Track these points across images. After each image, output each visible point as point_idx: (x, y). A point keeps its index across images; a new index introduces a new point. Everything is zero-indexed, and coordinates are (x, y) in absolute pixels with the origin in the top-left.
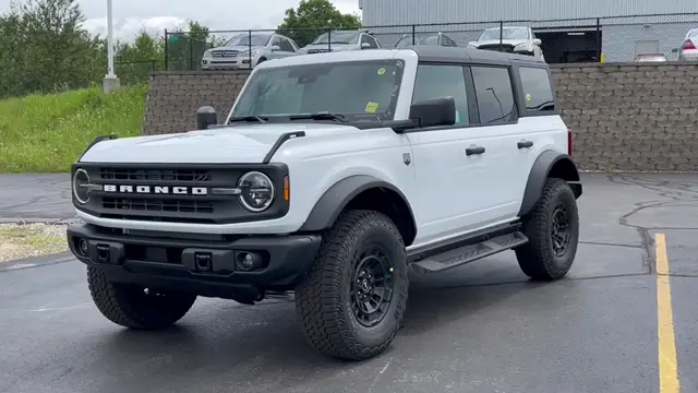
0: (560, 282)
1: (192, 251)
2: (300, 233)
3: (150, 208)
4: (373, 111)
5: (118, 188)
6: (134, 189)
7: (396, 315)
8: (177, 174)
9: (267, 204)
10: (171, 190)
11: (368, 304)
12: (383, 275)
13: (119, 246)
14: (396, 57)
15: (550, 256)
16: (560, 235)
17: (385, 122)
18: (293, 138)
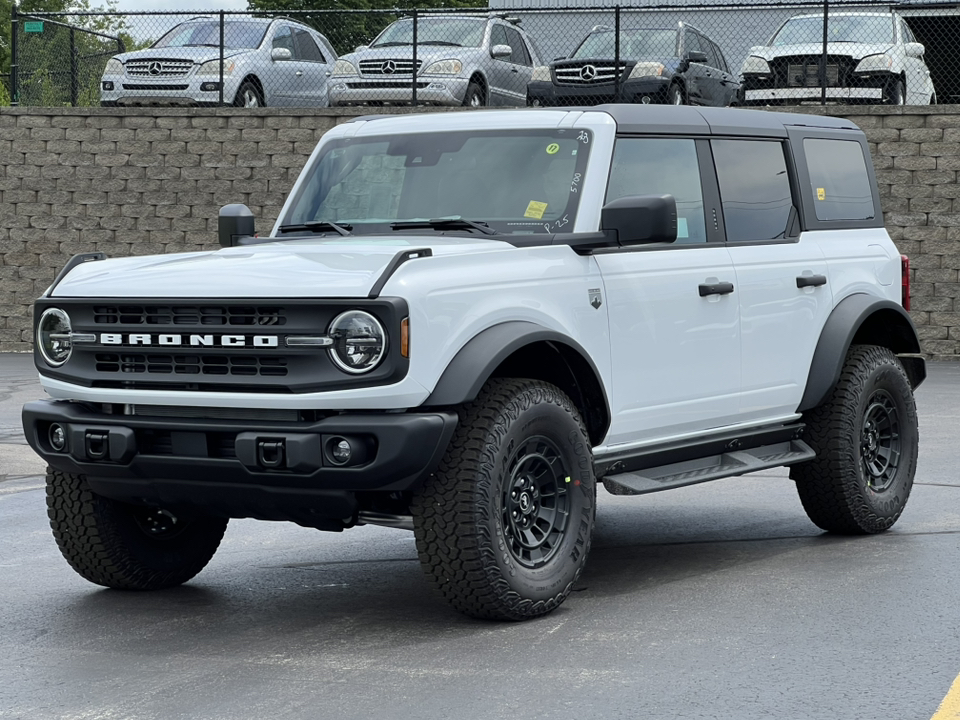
0: (880, 537)
1: (253, 436)
2: (424, 408)
3: (180, 369)
4: (539, 216)
5: (125, 339)
6: (155, 339)
7: (575, 555)
8: (228, 315)
9: (373, 363)
10: (217, 340)
11: (529, 533)
12: (553, 489)
13: (126, 432)
14: (577, 126)
15: (857, 487)
16: (882, 451)
17: (559, 236)
18: (414, 259)
